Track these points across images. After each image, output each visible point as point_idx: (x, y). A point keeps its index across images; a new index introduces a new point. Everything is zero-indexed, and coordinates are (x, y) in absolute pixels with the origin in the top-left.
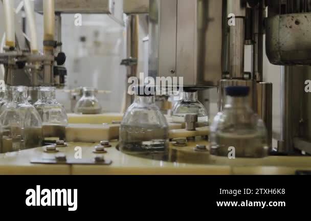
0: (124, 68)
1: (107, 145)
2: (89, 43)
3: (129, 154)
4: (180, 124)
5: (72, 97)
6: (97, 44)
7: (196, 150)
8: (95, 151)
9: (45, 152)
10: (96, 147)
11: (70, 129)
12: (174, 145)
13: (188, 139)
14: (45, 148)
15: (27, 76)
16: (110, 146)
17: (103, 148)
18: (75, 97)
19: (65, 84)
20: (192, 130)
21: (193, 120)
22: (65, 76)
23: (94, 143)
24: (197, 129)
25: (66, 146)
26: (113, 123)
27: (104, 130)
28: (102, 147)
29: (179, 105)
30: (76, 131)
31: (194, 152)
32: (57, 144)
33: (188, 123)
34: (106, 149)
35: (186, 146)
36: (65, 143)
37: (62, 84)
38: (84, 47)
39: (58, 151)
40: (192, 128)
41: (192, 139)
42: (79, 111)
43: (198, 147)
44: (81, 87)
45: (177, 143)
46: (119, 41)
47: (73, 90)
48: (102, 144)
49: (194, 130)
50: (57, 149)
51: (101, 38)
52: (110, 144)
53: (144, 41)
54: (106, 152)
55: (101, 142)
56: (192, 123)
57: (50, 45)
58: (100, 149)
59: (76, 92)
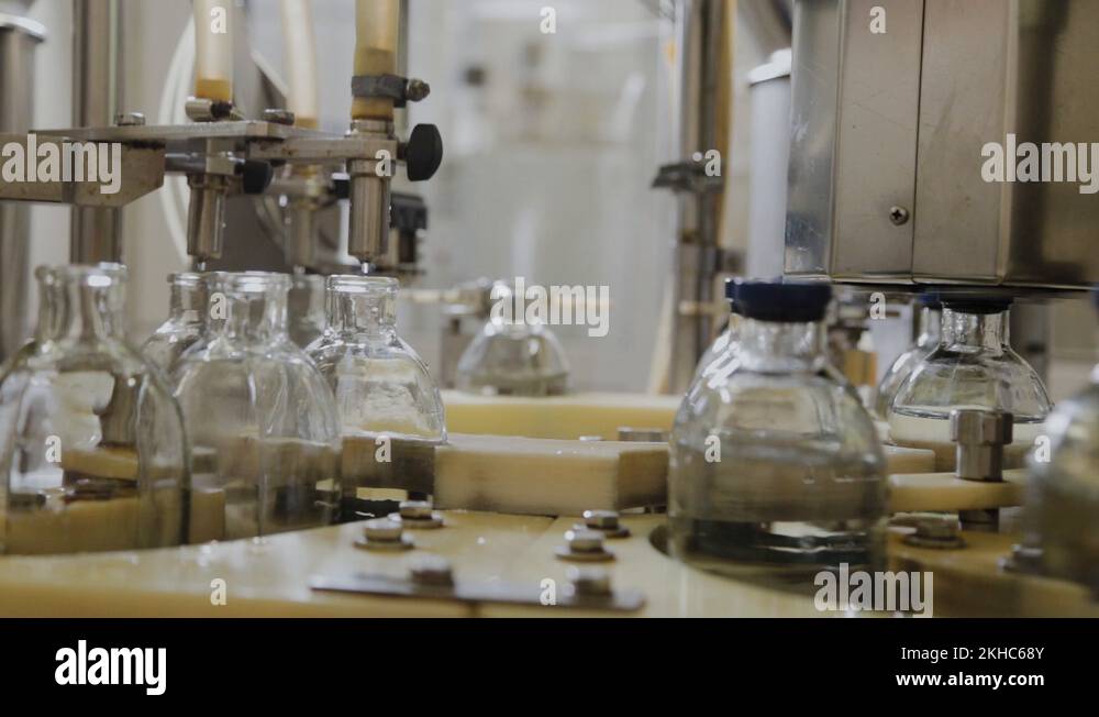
0: (667, 201)
1: (612, 528)
2: (502, 92)
3: (715, 573)
4: (929, 453)
5: (446, 324)
6: (534, 97)
7: (1007, 569)
8: (565, 551)
9: (357, 546)
10: (570, 536)
11: (452, 456)
12: (906, 541)
13: (968, 517)
14: (353, 530)
15: (264, 229)
16: (625, 535)
17: (598, 541)
18: (456, 324)
19: (422, 264)
20: (986, 480)
21: (992, 438)
22: (420, 233)
23: (555, 517)
24: (1007, 474)
25: (439, 526)
26: (624, 437)
27: (596, 467)
28: (595, 535)
29: (920, 368)
30: (479, 466)
31: (1001, 574)
32: (404, 517)
33: (966, 448)
34: (610, 546)
35: (962, 546)
36: (436, 515)
37: (408, 266)
38: (482, 109)
39: (409, 547)
40: (987, 473)
41: (985, 517)
42: (477, 383)
43: (1017, 557)
44: (483, 282)
45: (922, 534)
46: (634, 87)
47: (452, 294)
48: (592, 526)
49: (995, 477)
50: (407, 537)
51: (552, 73)
52: (624, 524)
53: (753, 85)
54: (610, 558)
55: (587, 514)
56: (987, 452)
57: (380, 96)
58: (585, 546)
59: (460, 300)
